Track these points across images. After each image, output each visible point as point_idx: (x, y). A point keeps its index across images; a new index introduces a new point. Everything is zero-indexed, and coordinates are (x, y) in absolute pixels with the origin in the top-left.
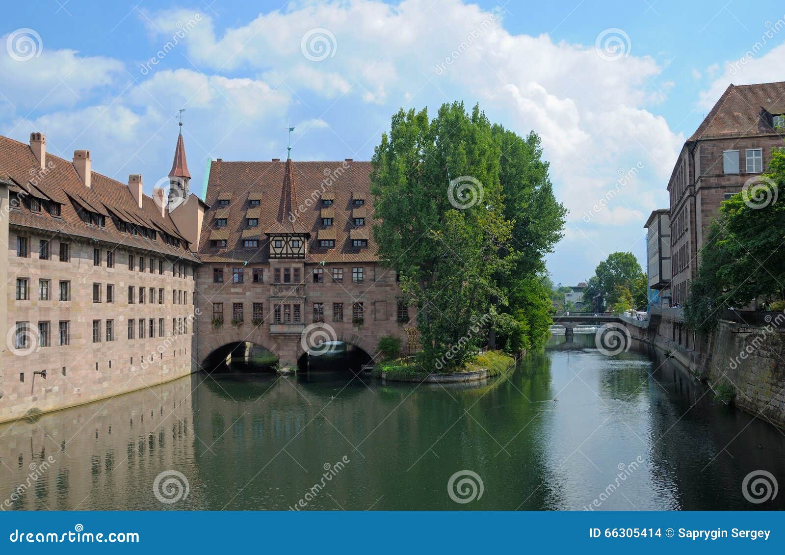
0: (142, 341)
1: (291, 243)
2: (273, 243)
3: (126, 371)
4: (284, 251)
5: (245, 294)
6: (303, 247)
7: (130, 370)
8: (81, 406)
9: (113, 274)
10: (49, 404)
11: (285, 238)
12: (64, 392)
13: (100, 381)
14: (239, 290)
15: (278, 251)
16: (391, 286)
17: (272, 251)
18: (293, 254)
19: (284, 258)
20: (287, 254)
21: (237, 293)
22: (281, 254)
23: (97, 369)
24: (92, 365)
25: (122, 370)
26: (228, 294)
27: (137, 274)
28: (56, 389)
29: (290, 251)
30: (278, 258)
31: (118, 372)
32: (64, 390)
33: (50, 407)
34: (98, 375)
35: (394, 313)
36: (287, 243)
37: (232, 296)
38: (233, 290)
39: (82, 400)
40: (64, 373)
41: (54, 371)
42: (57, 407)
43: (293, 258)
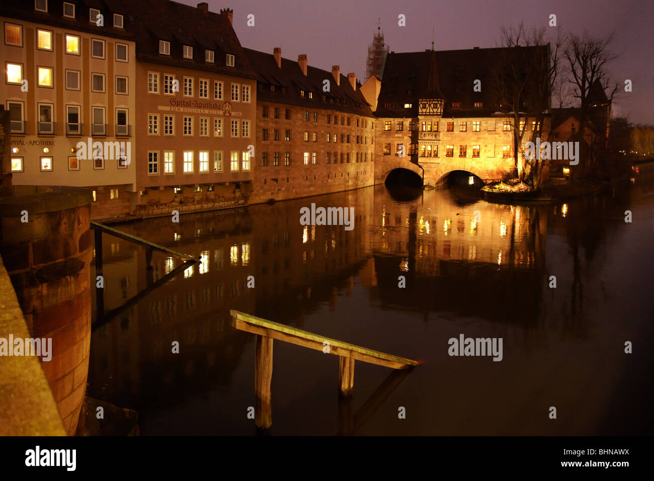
0: (336, 165)
1: (432, 105)
2: (421, 105)
3: (325, 181)
4: (428, 111)
5: (404, 138)
6: (440, 109)
7: (327, 181)
8: (298, 199)
9: (317, 126)
10: (280, 197)
11: (429, 102)
12: (288, 191)
13: (309, 186)
14: (401, 135)
15: (424, 110)
16: (499, 134)
17: (420, 111)
18: (433, 112)
19: (428, 115)
20: (430, 112)
21: (399, 137)
22: (426, 112)
23: (307, 180)
24: (303, 178)
25: (322, 182)
26: (393, 138)
27: (333, 125)
28: (283, 189)
29: (431, 111)
30: (424, 115)
31: (320, 182)
32: (288, 190)
33: (280, 198)
34: (308, 183)
35: (500, 153)
36: (430, 105)
37: (395, 139)
38: (396, 135)
39: (297, 196)
40: (288, 181)
41: (283, 179)
42: (284, 199)
43: (433, 115)
